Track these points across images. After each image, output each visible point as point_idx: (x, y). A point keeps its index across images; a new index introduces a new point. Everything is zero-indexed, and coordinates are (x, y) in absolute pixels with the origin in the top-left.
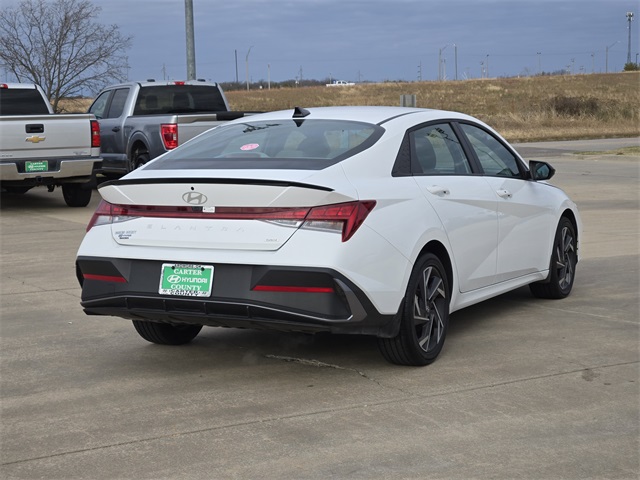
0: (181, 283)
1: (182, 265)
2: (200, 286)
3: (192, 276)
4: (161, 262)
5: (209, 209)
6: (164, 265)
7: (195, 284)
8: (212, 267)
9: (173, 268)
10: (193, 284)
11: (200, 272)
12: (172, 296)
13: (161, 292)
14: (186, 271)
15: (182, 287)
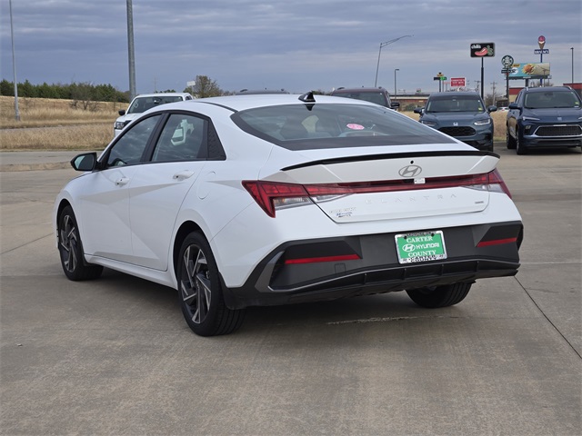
0: (416, 251)
1: (413, 234)
2: (434, 250)
3: (425, 243)
4: (394, 234)
5: (420, 180)
6: (396, 237)
7: (429, 249)
8: (441, 232)
9: (405, 238)
10: (427, 249)
11: (430, 238)
12: (413, 264)
13: (402, 262)
14: (417, 239)
15: (418, 254)
